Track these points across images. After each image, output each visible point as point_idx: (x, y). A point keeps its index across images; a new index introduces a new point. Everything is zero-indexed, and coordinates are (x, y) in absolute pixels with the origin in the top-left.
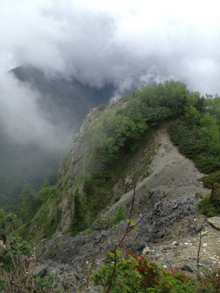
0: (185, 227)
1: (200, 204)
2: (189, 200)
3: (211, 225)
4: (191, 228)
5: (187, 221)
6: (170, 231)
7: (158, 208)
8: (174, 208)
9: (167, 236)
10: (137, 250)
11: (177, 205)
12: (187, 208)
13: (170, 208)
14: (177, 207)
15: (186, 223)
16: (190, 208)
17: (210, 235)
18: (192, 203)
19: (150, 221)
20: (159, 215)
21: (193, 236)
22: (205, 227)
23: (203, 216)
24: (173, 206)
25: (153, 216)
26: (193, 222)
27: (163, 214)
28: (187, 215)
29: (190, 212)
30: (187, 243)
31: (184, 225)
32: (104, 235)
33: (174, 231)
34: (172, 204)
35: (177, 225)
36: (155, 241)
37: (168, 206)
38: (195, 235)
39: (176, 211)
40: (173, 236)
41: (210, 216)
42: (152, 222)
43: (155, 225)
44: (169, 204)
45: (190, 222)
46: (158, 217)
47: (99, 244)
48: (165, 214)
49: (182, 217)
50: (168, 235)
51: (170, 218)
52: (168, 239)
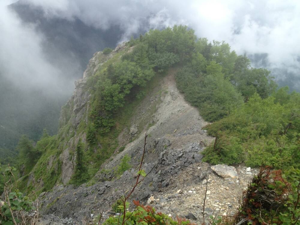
0: (190, 175)
1: (204, 153)
2: (193, 149)
3: (214, 172)
4: (195, 176)
5: (191, 169)
6: (174, 180)
7: (163, 157)
8: (179, 157)
9: (172, 185)
10: (141, 200)
11: (182, 154)
12: (192, 156)
13: (175, 156)
14: (182, 156)
15: (191, 171)
16: (195, 156)
17: (213, 182)
18: (197, 152)
19: (155, 170)
20: (164, 164)
21: (197, 184)
22: (208, 175)
23: (207, 163)
24: (178, 155)
25: (159, 165)
26: (197, 170)
27: (168, 163)
28: (192, 163)
29: (194, 160)
30: (190, 192)
31: (189, 173)
32: (108, 186)
33: (179, 179)
34: (177, 152)
35: (182, 174)
36: (160, 190)
37: (173, 155)
38: (199, 183)
39: (181, 159)
40: (178, 184)
41: (214, 164)
42: (157, 171)
43: (160, 174)
44: (175, 153)
45: (194, 170)
46: (163, 166)
47: (103, 195)
48: (170, 163)
49: (187, 166)
50: (172, 183)
51: (175, 167)
52: (172, 188)
